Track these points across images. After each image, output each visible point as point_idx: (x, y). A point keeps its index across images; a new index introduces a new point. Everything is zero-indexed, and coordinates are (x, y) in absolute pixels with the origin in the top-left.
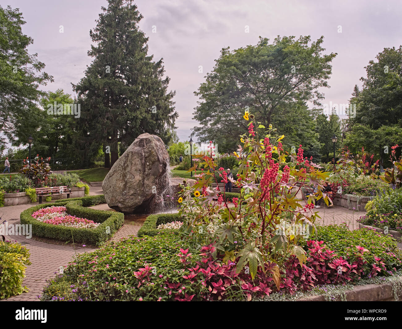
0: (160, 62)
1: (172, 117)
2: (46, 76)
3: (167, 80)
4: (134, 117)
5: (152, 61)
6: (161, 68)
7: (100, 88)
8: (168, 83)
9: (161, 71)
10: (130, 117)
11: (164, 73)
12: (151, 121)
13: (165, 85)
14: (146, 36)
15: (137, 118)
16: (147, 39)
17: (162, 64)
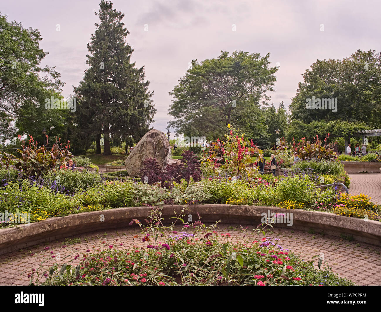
0: (142, 68)
1: (152, 112)
2: (59, 83)
3: (147, 83)
4: (125, 113)
5: (134, 67)
6: (142, 73)
7: (99, 91)
8: (148, 85)
9: (143, 76)
10: (123, 114)
11: (144, 77)
12: (138, 116)
13: (146, 87)
14: (132, 49)
15: (128, 115)
16: (133, 51)
17: (144, 70)
